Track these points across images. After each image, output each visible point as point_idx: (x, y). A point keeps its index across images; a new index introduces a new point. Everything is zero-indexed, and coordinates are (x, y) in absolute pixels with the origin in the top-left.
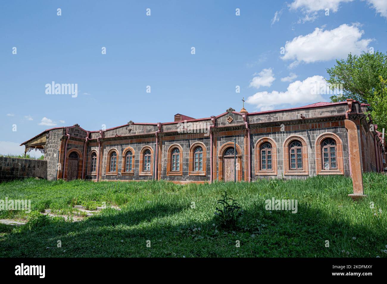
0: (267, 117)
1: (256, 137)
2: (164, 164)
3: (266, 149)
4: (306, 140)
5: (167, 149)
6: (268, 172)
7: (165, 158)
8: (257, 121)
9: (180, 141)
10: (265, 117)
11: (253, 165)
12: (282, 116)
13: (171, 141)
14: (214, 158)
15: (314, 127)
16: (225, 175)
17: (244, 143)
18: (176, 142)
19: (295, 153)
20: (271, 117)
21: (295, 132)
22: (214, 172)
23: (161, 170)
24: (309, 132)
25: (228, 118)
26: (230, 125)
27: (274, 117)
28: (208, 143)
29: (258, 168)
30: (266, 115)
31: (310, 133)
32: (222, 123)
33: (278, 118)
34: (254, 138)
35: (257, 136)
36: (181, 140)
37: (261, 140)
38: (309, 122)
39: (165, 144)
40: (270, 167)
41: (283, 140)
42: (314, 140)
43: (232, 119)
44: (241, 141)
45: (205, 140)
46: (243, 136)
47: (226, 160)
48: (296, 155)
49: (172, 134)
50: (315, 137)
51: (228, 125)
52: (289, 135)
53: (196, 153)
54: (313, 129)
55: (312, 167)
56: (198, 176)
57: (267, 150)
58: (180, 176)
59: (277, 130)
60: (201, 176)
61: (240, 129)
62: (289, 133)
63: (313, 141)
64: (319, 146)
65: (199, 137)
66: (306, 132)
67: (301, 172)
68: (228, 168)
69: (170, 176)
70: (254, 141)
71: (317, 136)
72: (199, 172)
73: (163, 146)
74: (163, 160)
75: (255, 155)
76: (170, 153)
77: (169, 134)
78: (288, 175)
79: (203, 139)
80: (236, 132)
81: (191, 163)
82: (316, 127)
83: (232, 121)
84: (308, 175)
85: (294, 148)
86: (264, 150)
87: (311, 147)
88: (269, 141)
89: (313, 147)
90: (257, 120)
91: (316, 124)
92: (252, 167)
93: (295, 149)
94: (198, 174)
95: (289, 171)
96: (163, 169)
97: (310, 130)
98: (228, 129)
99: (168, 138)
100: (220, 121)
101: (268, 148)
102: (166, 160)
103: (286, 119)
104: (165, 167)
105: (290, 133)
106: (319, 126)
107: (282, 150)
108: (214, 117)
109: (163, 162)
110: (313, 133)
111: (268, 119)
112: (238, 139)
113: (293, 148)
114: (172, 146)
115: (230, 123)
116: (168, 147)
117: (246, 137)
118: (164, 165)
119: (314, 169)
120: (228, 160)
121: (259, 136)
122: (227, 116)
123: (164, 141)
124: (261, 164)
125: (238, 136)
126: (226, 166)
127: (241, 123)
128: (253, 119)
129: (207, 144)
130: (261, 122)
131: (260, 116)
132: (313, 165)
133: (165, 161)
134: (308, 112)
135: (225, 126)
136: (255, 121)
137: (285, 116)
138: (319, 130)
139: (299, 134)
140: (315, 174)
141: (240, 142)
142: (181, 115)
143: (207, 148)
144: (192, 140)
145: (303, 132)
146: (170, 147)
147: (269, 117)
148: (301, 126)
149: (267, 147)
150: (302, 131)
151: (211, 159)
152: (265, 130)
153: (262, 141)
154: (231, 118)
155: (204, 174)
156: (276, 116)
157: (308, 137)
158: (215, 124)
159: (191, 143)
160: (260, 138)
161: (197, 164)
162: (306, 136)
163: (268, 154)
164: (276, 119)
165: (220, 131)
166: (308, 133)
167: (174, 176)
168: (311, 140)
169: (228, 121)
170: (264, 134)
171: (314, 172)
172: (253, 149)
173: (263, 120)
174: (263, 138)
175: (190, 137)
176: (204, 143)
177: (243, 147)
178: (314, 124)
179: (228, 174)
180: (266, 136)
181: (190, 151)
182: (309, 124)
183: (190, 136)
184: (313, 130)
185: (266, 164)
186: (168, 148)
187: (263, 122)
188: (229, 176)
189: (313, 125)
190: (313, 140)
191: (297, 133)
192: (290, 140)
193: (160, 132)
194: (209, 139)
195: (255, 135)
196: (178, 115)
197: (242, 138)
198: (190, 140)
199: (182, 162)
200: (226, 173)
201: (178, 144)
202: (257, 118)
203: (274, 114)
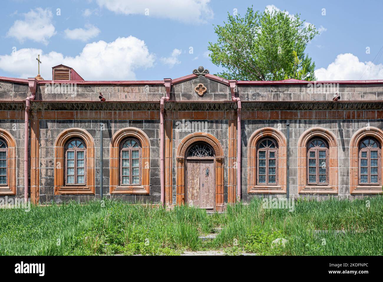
0: (272, 91)
1: (250, 126)
2: (47, 170)
3: (267, 149)
4: (337, 137)
5: (53, 137)
6: (271, 189)
7: (49, 158)
8: (254, 98)
9: (87, 124)
10: (269, 91)
11: (244, 175)
12: (299, 93)
13: (64, 122)
14: (167, 160)
15: (351, 116)
16: (188, 192)
17: (228, 135)
18: (76, 124)
19: (316, 158)
20: (280, 92)
21: (320, 122)
22: (167, 186)
23: (39, 182)
24: (341, 124)
25: (198, 86)
26: (201, 100)
27: (285, 93)
28: (153, 131)
29: (253, 181)
30: (272, 89)
31: (343, 125)
32: (184, 95)
33: (292, 96)
34: (246, 128)
35: (252, 124)
36: (90, 122)
37: (259, 133)
38: (343, 108)
39: (47, 127)
40: (272, 179)
41: (298, 135)
42: (349, 137)
43: (206, 88)
44: (221, 131)
45: (147, 124)
46: (226, 123)
47: (189, 165)
48: (316, 161)
49: (66, 107)
50: (351, 133)
51: (196, 99)
52: (309, 127)
53: (124, 149)
54: (348, 120)
55: (343, 181)
56: (132, 194)
57: (269, 150)
58: (90, 194)
59: (289, 117)
60: (137, 195)
61: (222, 110)
62: (309, 124)
63: (346, 139)
64: (356, 148)
65: (132, 119)
66: (337, 124)
67: (326, 189)
68: (193, 179)
69: (63, 194)
70: (246, 132)
71: (353, 131)
72: (133, 187)
73: (43, 131)
74: (43, 161)
75: (248, 158)
76: (61, 147)
77: (61, 106)
78: (305, 194)
79: (141, 122)
80: (212, 114)
81: (116, 169)
82: (354, 117)
83: (206, 92)
84: (337, 194)
85: (315, 149)
86: (264, 150)
87: (344, 149)
88: (274, 135)
89: (346, 149)
90: (253, 95)
91: (354, 112)
92: (243, 180)
93: (316, 151)
94: (131, 192)
95: (306, 187)
96: (43, 181)
97: (344, 122)
98: (197, 106)
99: (55, 114)
100: (180, 89)
101: (270, 147)
102: (51, 162)
103: (305, 99)
104: (50, 176)
105: (311, 123)
106: (359, 116)
107: (296, 153)
108: (170, 81)
109: (44, 166)
110: (348, 127)
111: (274, 96)
112: (217, 128)
113: (312, 149)
114: (66, 133)
115: (202, 96)
116: (55, 133)
117: (232, 124)
118: (47, 172)
119: (347, 184)
120: (193, 166)
121: (257, 125)
122: (196, 83)
123: (44, 120)
124: (258, 174)
125: (217, 122)
126: (189, 177)
127: (222, 98)
128: (246, 93)
129: (151, 133)
130: (261, 100)
131: (260, 88)
132: (345, 178)
133: (49, 164)
134: (343, 91)
135: (191, 100)
136: (250, 97)
137: (304, 93)
138: (358, 122)
139: (326, 127)
140: (347, 192)
141: (220, 133)
142: (71, 68)
143: (152, 142)
144: (116, 122)
145: (332, 124)
146: (60, 134)
147: (275, 92)
148: (330, 113)
149: (268, 146)
150: (331, 122)
151: (161, 163)
152: (268, 114)
153: (261, 135)
154: (203, 86)
155: (145, 192)
156: (289, 93)
157: (339, 133)
158: (171, 94)
159: (113, 129)
160: (258, 128)
161: (128, 173)
162: (337, 131)
163: (270, 157)
164: (289, 98)
165: (179, 110)
166: (340, 126)
167: (73, 194)
168: (344, 137)
169: (197, 93)
170: (265, 121)
171: (347, 189)
172: (244, 148)
173: (265, 97)
174: (263, 129)
175: (113, 116)
176: (144, 131)
177: (226, 143)
178: (351, 111)
179: (195, 191)
180: (269, 126)
181: (113, 146)
182: (342, 112)
183: (111, 115)
184: (349, 122)
185: (266, 174)
186: (55, 135)
187: (266, 100)
188: (196, 195)
189: (349, 112)
190: (347, 137)
191: (322, 125)
192: (310, 136)
193: (35, 99)
194: (156, 125)
195: (249, 123)
196: (62, 68)
197: (224, 126)
198: (111, 122)
199: (92, 166)
200: (191, 190)
201: (82, 129)
202: (255, 92)
203: (285, 88)
